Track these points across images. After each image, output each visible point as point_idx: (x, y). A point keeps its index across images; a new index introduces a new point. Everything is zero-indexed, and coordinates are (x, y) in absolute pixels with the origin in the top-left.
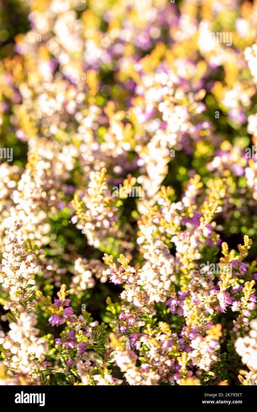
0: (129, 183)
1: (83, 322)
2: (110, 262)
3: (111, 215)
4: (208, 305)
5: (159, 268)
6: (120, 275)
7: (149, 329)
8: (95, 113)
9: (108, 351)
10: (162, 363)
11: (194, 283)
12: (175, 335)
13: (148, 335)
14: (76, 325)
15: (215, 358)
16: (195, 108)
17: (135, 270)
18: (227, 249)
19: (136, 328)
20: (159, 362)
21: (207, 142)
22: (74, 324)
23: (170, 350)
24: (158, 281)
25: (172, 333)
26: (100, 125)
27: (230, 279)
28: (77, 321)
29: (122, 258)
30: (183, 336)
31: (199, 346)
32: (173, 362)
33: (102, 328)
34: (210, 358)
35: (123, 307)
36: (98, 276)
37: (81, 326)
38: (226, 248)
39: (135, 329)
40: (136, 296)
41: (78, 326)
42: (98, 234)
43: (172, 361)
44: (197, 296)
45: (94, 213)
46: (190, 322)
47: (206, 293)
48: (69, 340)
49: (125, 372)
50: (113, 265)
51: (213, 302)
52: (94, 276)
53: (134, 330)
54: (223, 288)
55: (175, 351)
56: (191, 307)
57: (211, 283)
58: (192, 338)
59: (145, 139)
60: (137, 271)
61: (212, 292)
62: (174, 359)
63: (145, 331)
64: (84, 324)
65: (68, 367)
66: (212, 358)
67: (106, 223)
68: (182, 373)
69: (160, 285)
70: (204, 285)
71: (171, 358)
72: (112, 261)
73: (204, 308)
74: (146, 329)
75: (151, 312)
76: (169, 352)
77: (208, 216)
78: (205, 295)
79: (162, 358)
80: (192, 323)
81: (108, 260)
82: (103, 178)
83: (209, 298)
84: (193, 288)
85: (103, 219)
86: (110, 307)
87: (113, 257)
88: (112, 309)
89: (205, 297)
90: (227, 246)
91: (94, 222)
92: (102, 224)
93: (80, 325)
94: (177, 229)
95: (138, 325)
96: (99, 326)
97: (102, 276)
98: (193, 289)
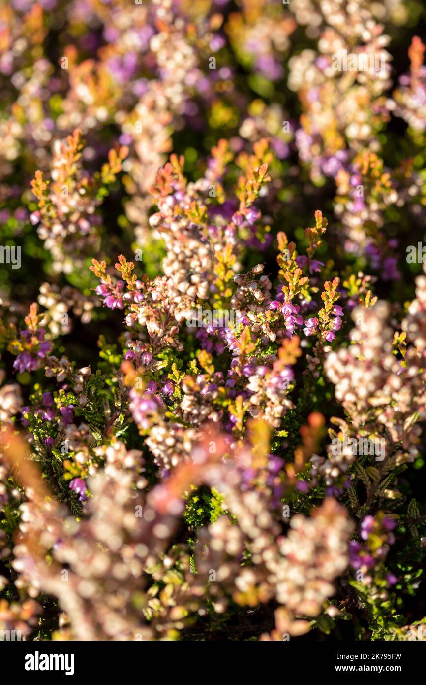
0: (118, 155)
1: (68, 367)
2: (102, 273)
3: (91, 210)
4: (267, 325)
5: (188, 260)
6: (119, 295)
7: (176, 372)
8: (43, 72)
9: (109, 419)
10: (204, 418)
11: (241, 295)
12: (219, 375)
13: (174, 383)
14: (58, 372)
15: (287, 403)
16: (209, 43)
17: (141, 284)
18: (286, 242)
19: (153, 373)
20: (200, 417)
21: (227, 103)
22: (54, 370)
23: (215, 395)
24: (188, 285)
25: (216, 371)
26: (53, 93)
27: (300, 279)
28: (59, 366)
29: (123, 260)
30: (232, 376)
31: (261, 384)
32: (222, 416)
33: (97, 379)
34: (281, 402)
35: (129, 343)
36: (78, 312)
37: (65, 372)
38: (284, 241)
39: (152, 375)
40: (152, 316)
41: (61, 373)
42: (70, 248)
43: (219, 415)
44: (246, 315)
45: (65, 209)
46: (243, 349)
47: (260, 309)
48: (44, 408)
49: (147, 436)
50: (106, 278)
51: (275, 320)
52: (70, 312)
53: (150, 376)
54: (288, 297)
55: (224, 396)
56: (240, 332)
57: (267, 294)
58: (249, 374)
59: (130, 101)
60: (145, 285)
61: (272, 306)
62: (222, 411)
63: (170, 376)
64: (69, 370)
65: (45, 450)
66: (283, 403)
67: (84, 224)
68: (237, 432)
69: (191, 291)
70: (257, 295)
71: (216, 408)
72: (104, 271)
73: (260, 332)
74: (172, 372)
75: (176, 344)
76: (213, 400)
77: (253, 189)
78: (259, 312)
79: (203, 409)
80: (246, 349)
81: (98, 269)
82: (78, 144)
83: (268, 314)
84: (239, 304)
85: (79, 219)
86: (105, 352)
87: (105, 264)
88: (108, 356)
89: (260, 315)
90: (285, 237)
91: (65, 223)
92: (78, 228)
93: (63, 371)
94: (203, 217)
95: (157, 366)
96: (94, 374)
97: (84, 311)
98: (239, 306)
